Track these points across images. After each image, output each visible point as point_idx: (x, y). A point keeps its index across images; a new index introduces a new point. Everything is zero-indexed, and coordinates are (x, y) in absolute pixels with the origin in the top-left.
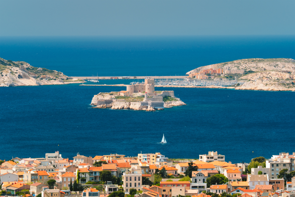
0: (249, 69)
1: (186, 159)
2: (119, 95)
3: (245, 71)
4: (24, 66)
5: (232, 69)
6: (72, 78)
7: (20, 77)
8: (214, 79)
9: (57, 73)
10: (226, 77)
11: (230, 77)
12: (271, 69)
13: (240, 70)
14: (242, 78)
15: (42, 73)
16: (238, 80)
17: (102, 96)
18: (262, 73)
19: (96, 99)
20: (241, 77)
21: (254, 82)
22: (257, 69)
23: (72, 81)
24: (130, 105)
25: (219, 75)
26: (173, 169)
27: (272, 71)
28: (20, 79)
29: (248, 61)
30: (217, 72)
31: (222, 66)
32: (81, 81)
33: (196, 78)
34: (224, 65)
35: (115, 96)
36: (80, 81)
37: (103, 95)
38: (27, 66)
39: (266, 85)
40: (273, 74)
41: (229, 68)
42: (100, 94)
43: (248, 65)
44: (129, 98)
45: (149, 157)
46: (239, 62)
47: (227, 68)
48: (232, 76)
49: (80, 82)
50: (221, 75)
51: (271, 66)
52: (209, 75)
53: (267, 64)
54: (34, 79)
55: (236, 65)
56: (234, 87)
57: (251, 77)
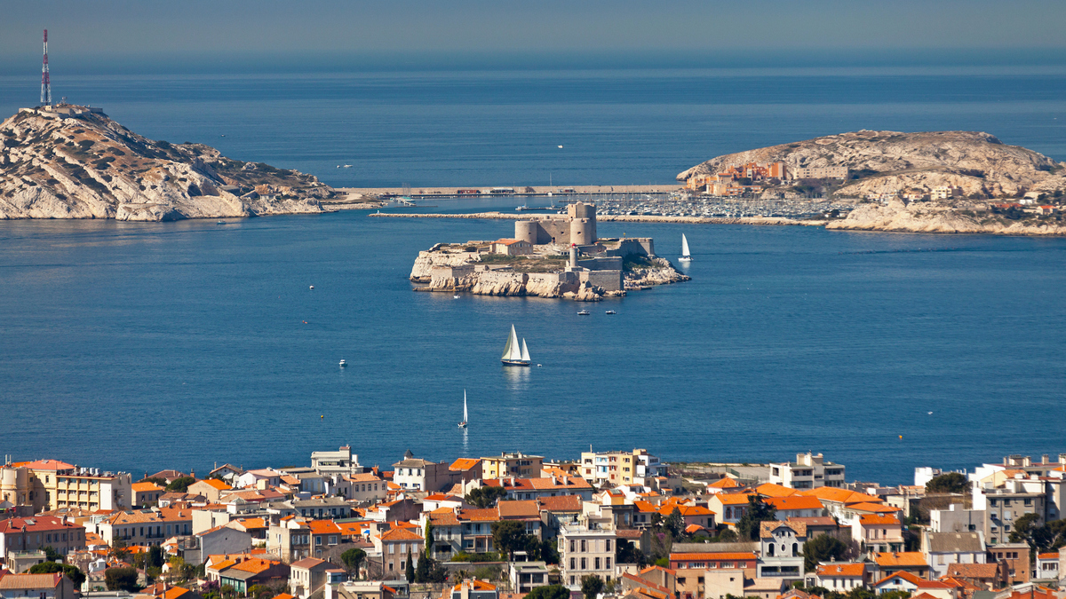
0: (860, 163)
1: (717, 465)
2: (494, 250)
3: (851, 171)
4: (202, 157)
5: (813, 163)
6: (345, 193)
7: (194, 191)
8: (761, 195)
9: (300, 177)
10: (795, 188)
11: (809, 188)
12: (926, 165)
13: (836, 168)
14: (845, 191)
15: (258, 177)
16: (833, 198)
17: (442, 254)
18: (900, 177)
19: (426, 262)
20: (840, 188)
21: (880, 208)
22: (884, 164)
23: (346, 203)
24: (526, 279)
25: (776, 182)
26: (702, 510)
27: (931, 170)
28: (194, 199)
29: (859, 139)
30: (770, 173)
31: (783, 154)
32: (373, 201)
33: (707, 192)
34: (788, 151)
35: (482, 253)
36: (369, 201)
37: (445, 252)
38: (212, 156)
39: (916, 216)
40: (934, 181)
41: (803, 160)
42: (437, 249)
43: (857, 152)
44: (524, 262)
45: (613, 463)
46: (832, 141)
47: (798, 161)
48: (813, 185)
49: (369, 206)
50: (783, 183)
51: (924, 154)
52: (746, 182)
53: (915, 150)
54: (235, 198)
55: (824, 150)
56: (822, 222)
57: (868, 188)
